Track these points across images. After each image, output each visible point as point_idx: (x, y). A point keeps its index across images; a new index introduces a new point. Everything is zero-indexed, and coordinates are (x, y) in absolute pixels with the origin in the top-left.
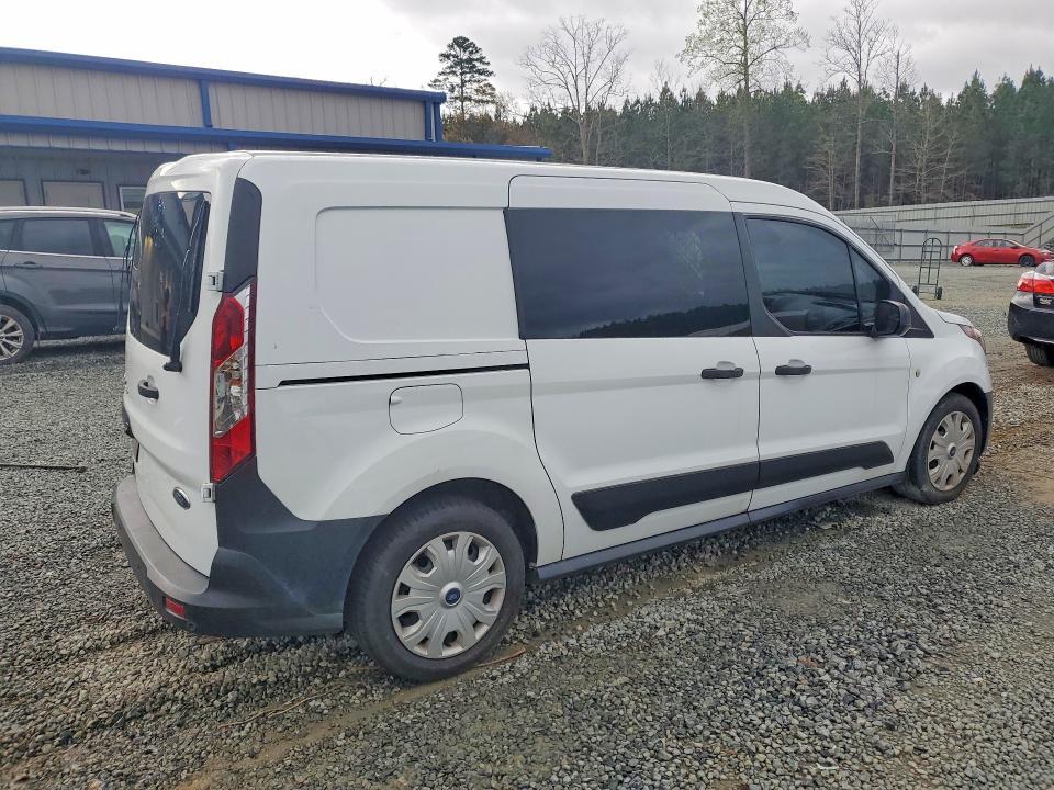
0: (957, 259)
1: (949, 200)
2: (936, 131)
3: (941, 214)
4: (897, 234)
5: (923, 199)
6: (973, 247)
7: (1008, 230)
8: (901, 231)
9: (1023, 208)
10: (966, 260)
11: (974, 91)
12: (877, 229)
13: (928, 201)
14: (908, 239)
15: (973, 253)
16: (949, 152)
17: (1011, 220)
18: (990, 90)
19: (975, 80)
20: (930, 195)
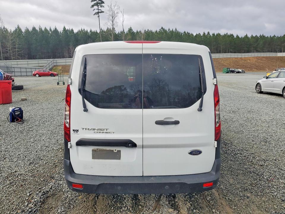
0: (35, 75)
1: (19, 59)
2: (12, 40)
3: (19, 63)
4: (13, 69)
5: (12, 59)
6: (38, 72)
7: (39, 67)
8: (14, 68)
9: (40, 62)
10: (37, 75)
11: (18, 30)
12: (7, 67)
13: (14, 59)
14: (16, 70)
15: (39, 73)
16: (17, 46)
17: (37, 65)
18: (23, 31)
19: (18, 27)
20: (14, 58)
